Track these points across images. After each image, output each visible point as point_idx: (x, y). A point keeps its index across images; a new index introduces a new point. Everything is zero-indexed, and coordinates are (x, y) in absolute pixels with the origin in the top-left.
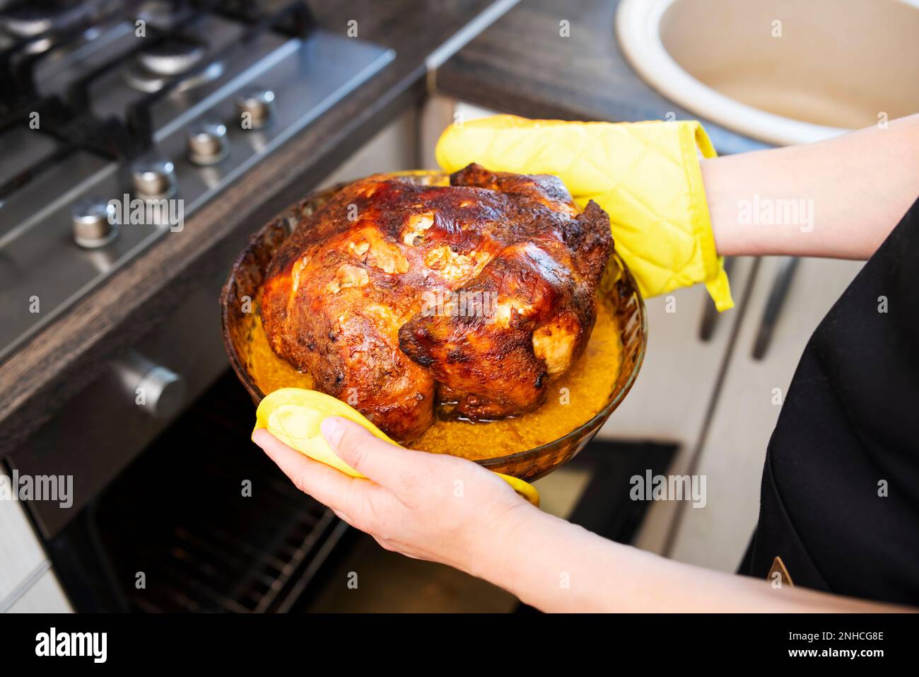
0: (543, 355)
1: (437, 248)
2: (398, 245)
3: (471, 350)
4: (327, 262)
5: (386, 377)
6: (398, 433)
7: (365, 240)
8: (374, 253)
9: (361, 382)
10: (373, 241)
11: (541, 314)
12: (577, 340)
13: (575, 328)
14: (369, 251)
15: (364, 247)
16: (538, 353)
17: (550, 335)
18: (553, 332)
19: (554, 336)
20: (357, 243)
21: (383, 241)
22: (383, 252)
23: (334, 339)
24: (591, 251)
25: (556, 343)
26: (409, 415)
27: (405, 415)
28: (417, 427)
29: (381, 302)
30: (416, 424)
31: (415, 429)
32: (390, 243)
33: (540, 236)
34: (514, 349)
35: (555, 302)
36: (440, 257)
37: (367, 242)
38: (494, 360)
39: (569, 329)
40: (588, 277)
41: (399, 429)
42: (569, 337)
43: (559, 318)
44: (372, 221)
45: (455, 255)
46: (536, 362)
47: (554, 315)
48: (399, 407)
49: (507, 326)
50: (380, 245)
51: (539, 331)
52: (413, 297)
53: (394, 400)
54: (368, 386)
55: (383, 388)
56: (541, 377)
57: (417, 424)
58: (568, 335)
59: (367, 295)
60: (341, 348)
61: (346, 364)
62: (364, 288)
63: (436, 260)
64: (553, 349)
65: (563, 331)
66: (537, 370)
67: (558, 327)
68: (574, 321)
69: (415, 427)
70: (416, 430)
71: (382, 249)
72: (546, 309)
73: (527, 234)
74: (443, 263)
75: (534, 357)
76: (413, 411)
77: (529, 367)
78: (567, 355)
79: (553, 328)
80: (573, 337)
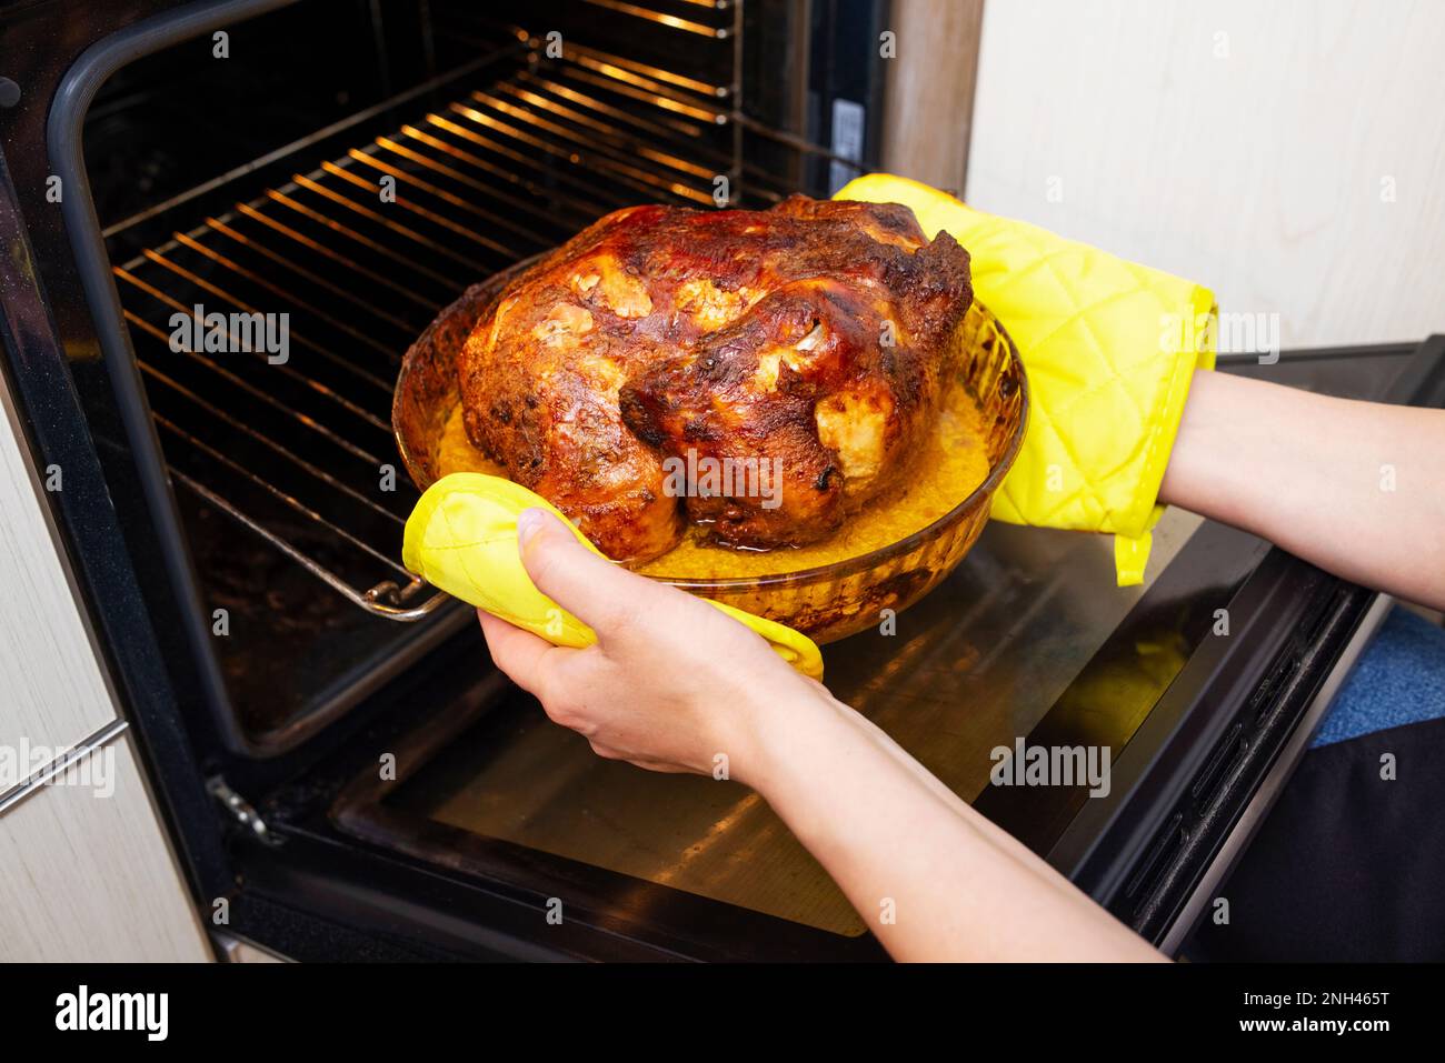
0: (833, 442)
1: (693, 282)
2: (641, 278)
3: (718, 422)
4: (539, 300)
5: (600, 460)
6: (615, 549)
7: (595, 271)
8: (607, 287)
9: (564, 466)
10: (607, 272)
11: (825, 372)
12: (889, 423)
13: (886, 404)
14: (598, 285)
15: (593, 280)
16: (825, 438)
17: (843, 410)
18: (848, 405)
19: (849, 413)
20: (584, 275)
21: (619, 274)
22: (619, 286)
23: (532, 405)
24: (928, 300)
25: (854, 425)
26: (631, 523)
27: (626, 521)
28: (647, 546)
29: (605, 355)
30: (643, 540)
31: (642, 548)
32: (629, 274)
33: (848, 271)
34: (784, 426)
35: (849, 356)
36: (695, 294)
37: (598, 274)
38: (752, 439)
39: (874, 402)
40: (919, 337)
41: (616, 544)
42: (874, 416)
43: (857, 382)
44: (613, 247)
45: (718, 292)
46: (820, 451)
47: (848, 377)
48: (617, 509)
49: (773, 389)
50: (615, 279)
51: (825, 403)
52: (653, 350)
53: (610, 496)
54: (574, 473)
55: (596, 478)
56: (827, 474)
57: (646, 541)
58: (873, 412)
59: (585, 345)
60: (540, 417)
61: (545, 441)
62: (583, 336)
63: (689, 299)
64: (849, 434)
65: (864, 406)
66: (822, 464)
67: (855, 398)
68: (881, 392)
69: (642, 545)
70: (645, 551)
71: (617, 283)
72: (835, 365)
73: (829, 268)
74: (700, 302)
75: (817, 440)
76: (639, 518)
77: (807, 456)
78: (874, 447)
79: (847, 399)
80: (881, 418)
